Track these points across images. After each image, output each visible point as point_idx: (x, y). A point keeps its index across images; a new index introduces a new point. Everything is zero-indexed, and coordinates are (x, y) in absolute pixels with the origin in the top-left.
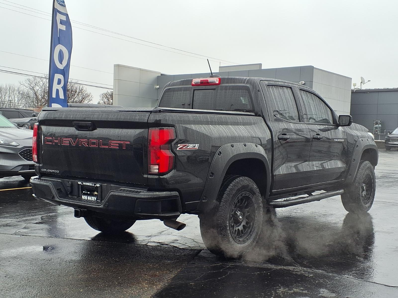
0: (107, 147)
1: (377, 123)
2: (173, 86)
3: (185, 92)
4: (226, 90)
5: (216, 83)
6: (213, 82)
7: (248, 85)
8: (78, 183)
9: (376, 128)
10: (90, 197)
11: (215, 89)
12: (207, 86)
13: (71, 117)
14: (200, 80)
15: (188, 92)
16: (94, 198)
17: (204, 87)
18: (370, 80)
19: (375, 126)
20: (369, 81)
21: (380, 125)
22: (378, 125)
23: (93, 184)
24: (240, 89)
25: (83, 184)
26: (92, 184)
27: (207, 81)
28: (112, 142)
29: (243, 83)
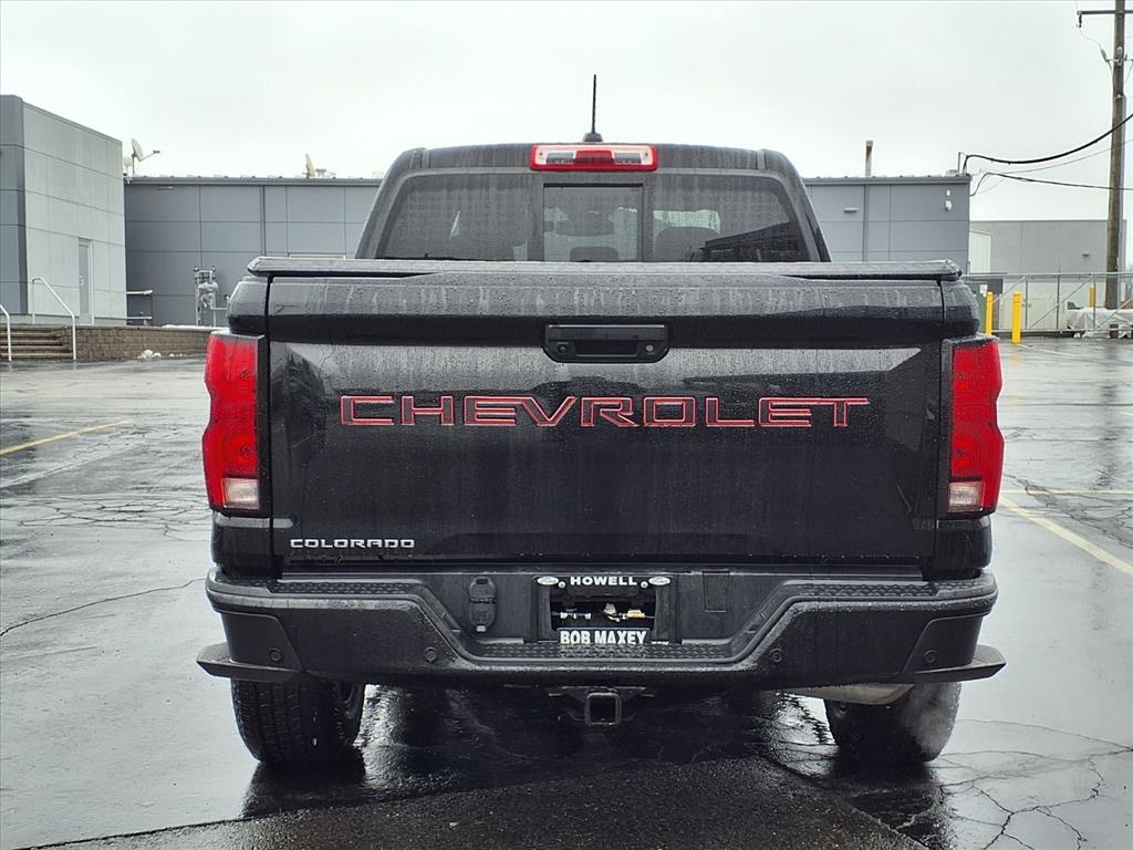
0: (749, 423)
1: (204, 278)
2: (441, 166)
3: (505, 193)
4: (691, 188)
5: (643, 163)
6: (633, 161)
7: (776, 176)
8: (539, 581)
9: (204, 291)
10: (612, 633)
11: (641, 185)
12: (602, 174)
13: (540, 306)
14: (575, 152)
15: (518, 192)
16: (629, 637)
17: (591, 177)
18: (157, 149)
19: (201, 286)
20: (155, 152)
21: (215, 285)
22: (209, 283)
23: (631, 579)
24: (744, 188)
25: (568, 583)
26: (626, 580)
27: (606, 156)
28: (774, 403)
29: (750, 168)
